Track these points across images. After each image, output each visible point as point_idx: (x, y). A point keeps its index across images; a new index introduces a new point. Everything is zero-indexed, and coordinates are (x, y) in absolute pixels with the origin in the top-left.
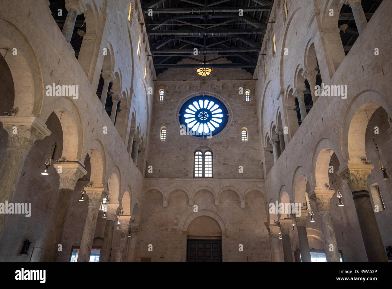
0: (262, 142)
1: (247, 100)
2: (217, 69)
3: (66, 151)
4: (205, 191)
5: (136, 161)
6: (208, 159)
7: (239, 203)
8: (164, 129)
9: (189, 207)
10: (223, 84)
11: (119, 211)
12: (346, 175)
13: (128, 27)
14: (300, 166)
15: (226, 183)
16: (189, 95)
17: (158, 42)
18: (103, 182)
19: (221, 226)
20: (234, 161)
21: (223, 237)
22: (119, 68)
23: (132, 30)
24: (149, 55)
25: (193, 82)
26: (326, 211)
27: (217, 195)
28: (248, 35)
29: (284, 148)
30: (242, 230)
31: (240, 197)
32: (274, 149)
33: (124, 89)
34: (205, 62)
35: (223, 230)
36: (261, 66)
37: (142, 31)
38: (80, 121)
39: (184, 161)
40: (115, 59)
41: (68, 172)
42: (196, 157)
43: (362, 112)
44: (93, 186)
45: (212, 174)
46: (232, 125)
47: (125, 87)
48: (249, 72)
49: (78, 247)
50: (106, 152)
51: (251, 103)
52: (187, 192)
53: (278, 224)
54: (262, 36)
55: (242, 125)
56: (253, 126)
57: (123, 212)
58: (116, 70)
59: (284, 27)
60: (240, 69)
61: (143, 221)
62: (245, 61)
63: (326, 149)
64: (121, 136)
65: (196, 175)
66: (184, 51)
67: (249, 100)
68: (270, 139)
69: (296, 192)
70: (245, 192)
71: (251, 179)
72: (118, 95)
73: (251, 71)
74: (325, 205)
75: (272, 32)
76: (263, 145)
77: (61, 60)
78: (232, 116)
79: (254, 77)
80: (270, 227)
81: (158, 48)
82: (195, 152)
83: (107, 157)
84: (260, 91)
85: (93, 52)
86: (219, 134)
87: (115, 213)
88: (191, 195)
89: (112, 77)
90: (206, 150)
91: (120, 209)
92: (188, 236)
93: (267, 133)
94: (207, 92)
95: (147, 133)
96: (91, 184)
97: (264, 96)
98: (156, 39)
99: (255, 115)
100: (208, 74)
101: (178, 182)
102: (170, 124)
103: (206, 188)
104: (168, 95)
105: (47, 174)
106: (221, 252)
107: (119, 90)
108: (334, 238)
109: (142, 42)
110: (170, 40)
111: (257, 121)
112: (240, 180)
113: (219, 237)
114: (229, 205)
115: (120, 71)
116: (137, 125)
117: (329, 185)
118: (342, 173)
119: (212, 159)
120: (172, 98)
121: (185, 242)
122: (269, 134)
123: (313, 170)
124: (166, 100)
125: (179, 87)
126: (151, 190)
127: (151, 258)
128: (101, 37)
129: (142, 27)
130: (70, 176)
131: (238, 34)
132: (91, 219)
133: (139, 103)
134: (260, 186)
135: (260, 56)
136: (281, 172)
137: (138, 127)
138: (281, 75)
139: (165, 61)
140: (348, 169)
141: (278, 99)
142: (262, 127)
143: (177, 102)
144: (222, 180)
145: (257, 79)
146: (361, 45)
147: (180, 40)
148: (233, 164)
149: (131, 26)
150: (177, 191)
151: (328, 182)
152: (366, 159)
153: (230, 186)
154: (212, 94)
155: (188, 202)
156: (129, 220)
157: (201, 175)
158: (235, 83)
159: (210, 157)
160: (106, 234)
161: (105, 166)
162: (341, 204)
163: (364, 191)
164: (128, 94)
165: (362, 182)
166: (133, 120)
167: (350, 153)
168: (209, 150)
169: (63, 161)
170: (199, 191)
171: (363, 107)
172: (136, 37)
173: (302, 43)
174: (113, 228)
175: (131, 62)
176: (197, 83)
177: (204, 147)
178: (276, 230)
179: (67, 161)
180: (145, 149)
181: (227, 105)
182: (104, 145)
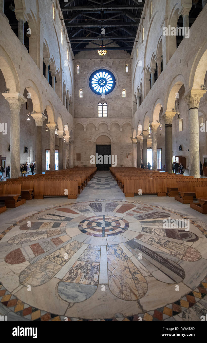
0: (132, 97)
1: (126, 72)
2: (109, 51)
3: (35, 108)
4: (103, 124)
5: (69, 109)
6: (105, 107)
7: (119, 129)
8: (81, 91)
9: (96, 132)
10: (113, 61)
11: (64, 134)
12: (164, 117)
13: (54, 24)
14: (148, 112)
15: (114, 120)
16: (94, 69)
17: (73, 32)
18: (55, 122)
19: (111, 139)
20: (118, 108)
21: (112, 144)
22: (52, 55)
23: (56, 26)
24: (68, 42)
25: (96, 60)
26: (155, 133)
27: (109, 125)
28: (128, 26)
29: (142, 102)
30: (120, 141)
31: (120, 126)
32: (138, 102)
33: (57, 69)
34: (102, 46)
35: (112, 141)
36: (135, 49)
37: (62, 25)
38: (38, 92)
39: (93, 109)
40: (49, 50)
41: (38, 118)
42: (99, 106)
43: (176, 86)
44: (50, 123)
45: (107, 115)
46: (117, 88)
47: (57, 67)
48: (129, 53)
49: (49, 150)
50: (54, 107)
51: (128, 74)
52: (95, 124)
53: (136, 138)
54: (137, 28)
55: (123, 88)
56: (129, 88)
57: (66, 135)
58: (51, 57)
59: (149, 23)
60: (123, 51)
61: (75, 138)
62: (126, 45)
63: (159, 104)
64: (59, 97)
65: (99, 116)
66: (89, 39)
67: (127, 72)
68: (136, 96)
69: (145, 124)
70: (122, 124)
71: (126, 117)
72: (54, 73)
73: (130, 52)
74: (155, 130)
75: (143, 25)
76: (133, 99)
77: (22, 57)
78: (118, 82)
79: (131, 57)
80: (133, 139)
81: (73, 36)
82: (98, 104)
83: (55, 109)
84: (134, 66)
85: (37, 48)
86: (110, 93)
87: (62, 135)
88: (97, 126)
89: (50, 62)
90: (104, 102)
91: (64, 133)
92: (96, 144)
93: (135, 93)
94: (104, 67)
95: (72, 93)
96: (49, 123)
97: (135, 70)
98: (71, 29)
99: (130, 82)
100: (105, 54)
101: (90, 120)
102: (84, 88)
103: (104, 122)
104: (82, 69)
105: (30, 120)
106: (111, 150)
107: (54, 69)
108: (156, 143)
109: (63, 33)
110: (80, 30)
111: (131, 85)
112: (121, 118)
113: (110, 144)
114: (115, 130)
115: (53, 57)
116: (67, 89)
117: (158, 121)
118: (163, 116)
119: (107, 107)
120: (84, 71)
121: (95, 147)
122: (136, 93)
123: (152, 114)
124: (81, 73)
125: (88, 64)
126: (78, 124)
127: (80, 153)
128: (39, 36)
129: (62, 22)
130: (40, 120)
131: (122, 26)
132: (52, 138)
133: (66, 76)
134: (130, 121)
135: (135, 42)
136: (139, 114)
137: (67, 90)
138: (145, 58)
139: (78, 46)
140: (165, 114)
141: (142, 73)
142: (133, 89)
143: (87, 73)
144: (112, 118)
145: (133, 58)
146: (182, 47)
147: (87, 30)
148: (118, 110)
149: (55, 23)
150: (90, 124)
151: (158, 120)
152: (174, 109)
153: (115, 121)
154: (107, 68)
155: (95, 129)
156: (69, 138)
157: (101, 116)
158: (120, 60)
159: (106, 106)
160: (60, 144)
161: (54, 114)
162: (161, 129)
163: (170, 124)
164: (59, 71)
165: (170, 120)
166: (64, 87)
167: (168, 106)
168: (105, 102)
169: (35, 113)
170: (101, 124)
171: (177, 83)
172: (59, 30)
173: (157, 37)
174: (62, 142)
175: (58, 49)
176: (98, 61)
177: (103, 101)
178: (135, 141)
179: (36, 113)
180: (72, 102)
181: (115, 75)
182: (52, 103)
